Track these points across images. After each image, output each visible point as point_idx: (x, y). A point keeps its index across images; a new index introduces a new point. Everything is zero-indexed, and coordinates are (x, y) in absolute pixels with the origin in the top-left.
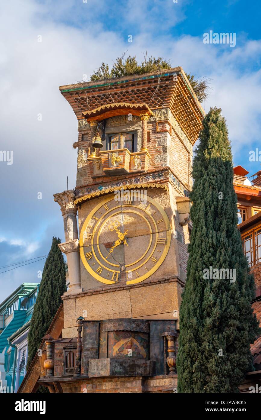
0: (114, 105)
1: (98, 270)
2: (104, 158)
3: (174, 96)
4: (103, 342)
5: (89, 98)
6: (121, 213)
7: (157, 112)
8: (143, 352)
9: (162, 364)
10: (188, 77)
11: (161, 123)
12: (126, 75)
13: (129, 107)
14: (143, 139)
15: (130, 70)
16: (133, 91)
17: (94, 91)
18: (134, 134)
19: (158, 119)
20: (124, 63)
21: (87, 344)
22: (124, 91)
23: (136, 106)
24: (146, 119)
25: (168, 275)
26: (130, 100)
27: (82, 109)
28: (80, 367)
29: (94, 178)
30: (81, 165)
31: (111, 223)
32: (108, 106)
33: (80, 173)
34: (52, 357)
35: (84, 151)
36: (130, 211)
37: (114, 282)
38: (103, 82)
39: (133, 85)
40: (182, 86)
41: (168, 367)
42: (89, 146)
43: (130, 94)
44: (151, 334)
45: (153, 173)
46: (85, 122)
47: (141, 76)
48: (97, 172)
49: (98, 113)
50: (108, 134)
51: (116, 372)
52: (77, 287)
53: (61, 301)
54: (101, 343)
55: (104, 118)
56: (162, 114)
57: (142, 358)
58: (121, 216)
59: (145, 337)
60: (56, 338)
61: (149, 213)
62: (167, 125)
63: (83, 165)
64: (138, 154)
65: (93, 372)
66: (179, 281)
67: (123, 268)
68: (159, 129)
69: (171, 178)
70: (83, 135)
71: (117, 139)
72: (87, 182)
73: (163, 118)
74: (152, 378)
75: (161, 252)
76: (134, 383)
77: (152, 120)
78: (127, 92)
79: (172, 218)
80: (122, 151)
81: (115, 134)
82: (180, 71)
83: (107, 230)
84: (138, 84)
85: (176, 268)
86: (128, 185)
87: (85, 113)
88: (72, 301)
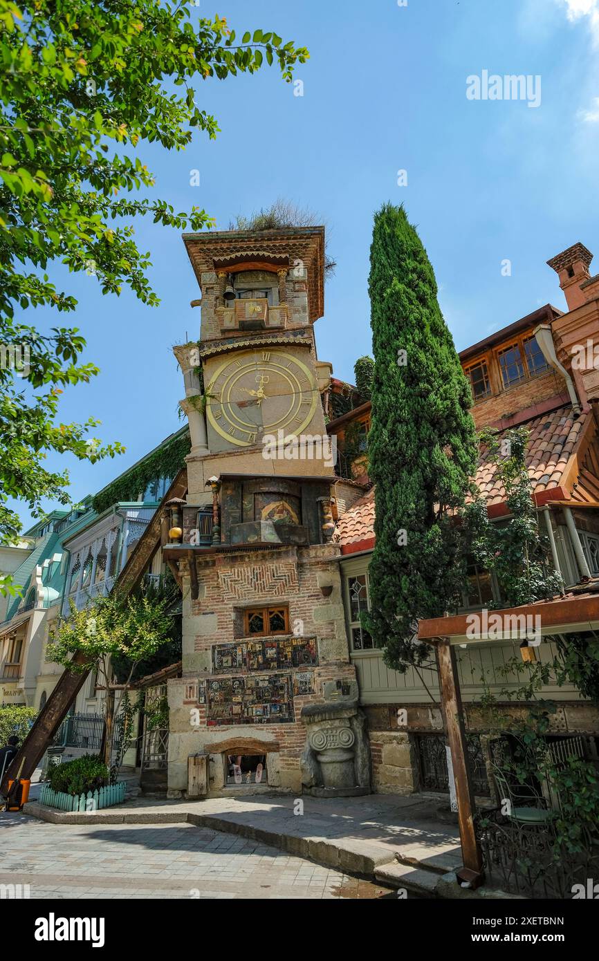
0: (251, 253)
1: (229, 431)
2: (240, 306)
4: (248, 505)
8: (295, 519)
9: (317, 533)
13: (268, 257)
14: (281, 295)
23: (278, 256)
28: (220, 534)
34: (180, 524)
36: (267, 368)
37: (250, 444)
39: (269, 240)
41: (325, 535)
44: (303, 498)
48: (228, 325)
52: (204, 449)
54: (245, 507)
59: (296, 501)
64: (277, 308)
67: (260, 429)
72: (214, 336)
74: (309, 547)
75: (305, 413)
86: (265, 340)
87: (216, 259)
88: (199, 464)
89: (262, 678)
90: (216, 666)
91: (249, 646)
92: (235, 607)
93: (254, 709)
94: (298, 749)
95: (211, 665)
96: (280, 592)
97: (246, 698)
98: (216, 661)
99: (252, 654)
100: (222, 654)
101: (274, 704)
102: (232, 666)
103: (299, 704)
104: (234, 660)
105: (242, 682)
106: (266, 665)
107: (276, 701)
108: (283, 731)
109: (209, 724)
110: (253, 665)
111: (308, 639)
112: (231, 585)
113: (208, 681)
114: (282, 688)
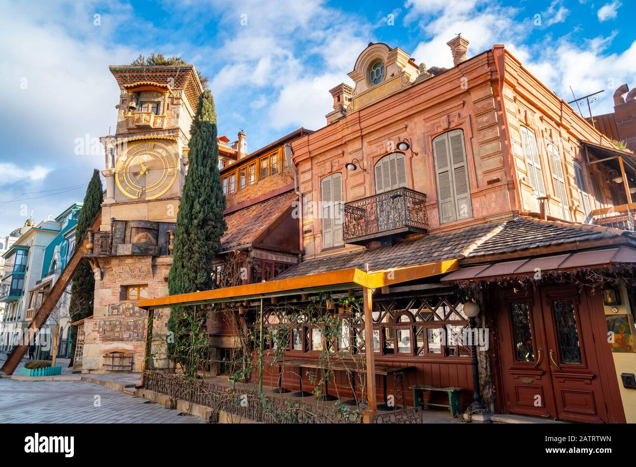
0: (146, 82)
1: (127, 189)
2: (136, 116)
3: (187, 83)
4: (128, 233)
5: (129, 76)
6: (146, 154)
7: (175, 91)
8: (154, 241)
9: (165, 249)
10: (197, 73)
11: (177, 99)
12: (156, 64)
13: (156, 85)
14: (164, 108)
15: (160, 61)
16: (160, 75)
17: (133, 72)
18: (158, 104)
19: (175, 96)
20: (156, 56)
21: (117, 235)
22: (154, 75)
23: (161, 85)
24: (167, 95)
25: (173, 195)
26: (158, 81)
27: (124, 83)
28: (111, 249)
29: (129, 129)
30: (120, 120)
31: (138, 159)
32: (142, 83)
33: (119, 125)
34: (92, 242)
35: (123, 111)
36: (151, 153)
37: (137, 198)
38: (140, 67)
40: (193, 77)
41: (169, 251)
42: (127, 108)
43: (158, 78)
44: (160, 231)
45: (168, 130)
46: (125, 92)
47: (166, 67)
48: (131, 125)
49: (135, 87)
50: (141, 102)
51: (135, 253)
52: (112, 199)
53: (100, 208)
54: (126, 235)
55: (139, 90)
56: (178, 93)
57: (153, 245)
58: (145, 156)
59: (156, 232)
60: (96, 231)
61: (164, 155)
62: (181, 100)
63: (122, 120)
64: (160, 117)
65: (120, 252)
66: (180, 199)
67: (144, 189)
68: (175, 102)
69: (180, 134)
70: (123, 100)
71: (146, 105)
72: (123, 132)
73: (178, 96)
74: (159, 257)
75: (169, 180)
76: (147, 260)
77: (171, 96)
78: (156, 76)
79: (179, 160)
80: (149, 113)
81: (146, 102)
82: (192, 67)
83: (135, 163)
84: (164, 72)
85: (179, 191)
86: (151, 136)
87: (126, 85)
88: (108, 208)
90: (110, 314)
92: (121, 286)
93: (125, 335)
95: (107, 314)
96: (143, 279)
97: (122, 329)
98: (110, 312)
99: (128, 309)
100: (113, 308)
101: (135, 332)
102: (117, 315)
105: (120, 322)
106: (134, 314)
109: (104, 341)
110: (127, 314)
112: (119, 274)
113: (104, 321)
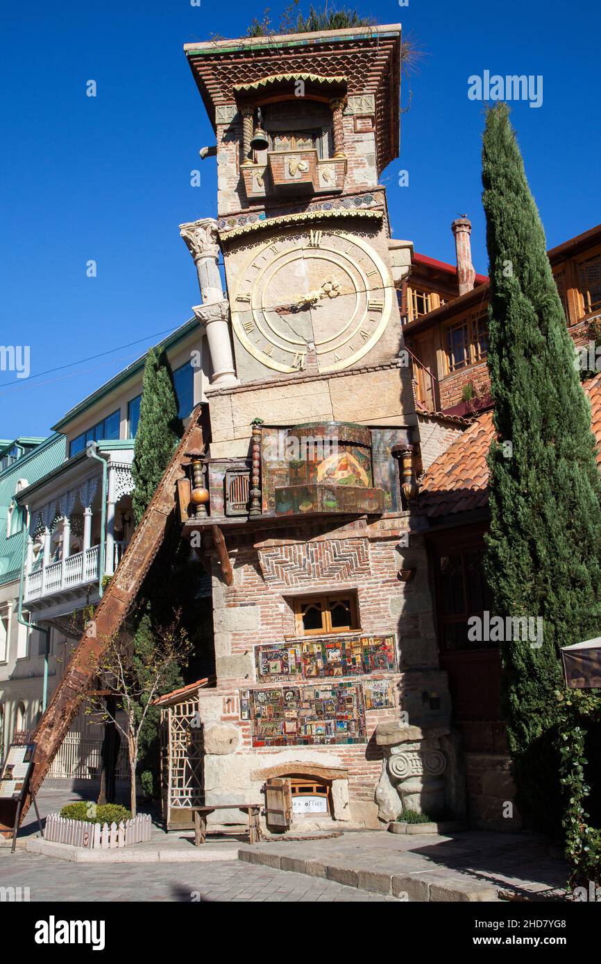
8: (364, 476)
9: (394, 496)
44: (375, 448)
59: (366, 453)
74: (381, 516)
87: (237, 87)
88: (225, 399)
89: (324, 688)
90: (262, 672)
91: (305, 647)
92: (284, 597)
93: (314, 727)
94: (372, 776)
95: (254, 671)
96: (344, 577)
97: (303, 713)
98: (262, 666)
99: (308, 657)
100: (269, 657)
101: (340, 720)
102: (282, 673)
103: (373, 720)
104: (284, 665)
105: (296, 694)
106: (328, 670)
107: (342, 717)
108: (352, 754)
109: (256, 745)
110: (310, 671)
111: (384, 638)
112: (277, 567)
113: (251, 692)
114: (350, 700)
